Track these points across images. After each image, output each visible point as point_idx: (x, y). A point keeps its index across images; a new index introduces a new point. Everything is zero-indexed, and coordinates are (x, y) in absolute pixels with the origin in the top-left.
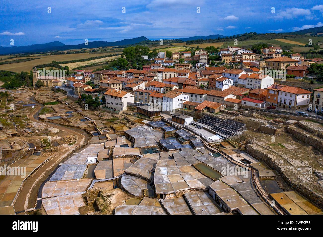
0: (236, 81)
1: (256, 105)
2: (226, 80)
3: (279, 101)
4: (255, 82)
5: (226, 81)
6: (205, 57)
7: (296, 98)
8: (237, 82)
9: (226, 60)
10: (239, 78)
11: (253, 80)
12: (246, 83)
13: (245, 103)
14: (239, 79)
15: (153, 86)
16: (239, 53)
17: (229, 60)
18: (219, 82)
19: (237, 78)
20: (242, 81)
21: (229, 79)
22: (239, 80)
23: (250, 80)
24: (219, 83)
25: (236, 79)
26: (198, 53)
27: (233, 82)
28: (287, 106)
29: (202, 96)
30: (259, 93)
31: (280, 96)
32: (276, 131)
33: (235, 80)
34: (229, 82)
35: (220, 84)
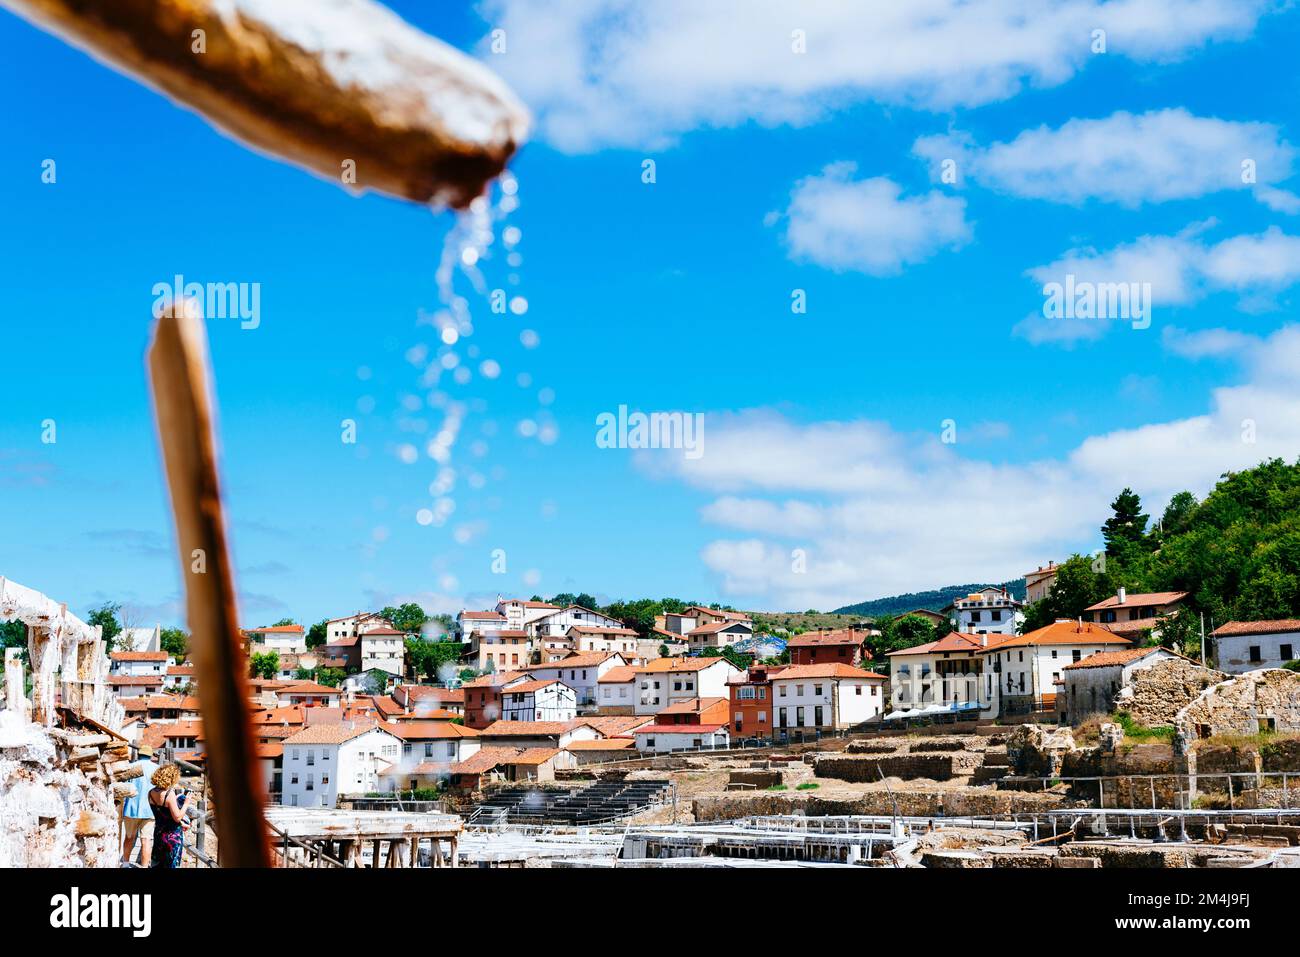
0: (589, 695)
1: (695, 740)
2: (549, 689)
3: (777, 723)
4: (673, 686)
5: (546, 691)
6: (391, 648)
7: (833, 695)
8: (591, 702)
9: (496, 659)
10: (600, 683)
11: (663, 681)
12: (632, 696)
13: (651, 743)
14: (601, 686)
15: (182, 739)
16: (556, 631)
17: (515, 661)
18: (515, 701)
19: (591, 681)
20: (615, 688)
21: (561, 687)
22: (602, 692)
23: (650, 682)
24: (516, 706)
25: (588, 688)
26: (344, 634)
27: (574, 698)
28: (809, 731)
29: (456, 745)
30: (698, 709)
31: (778, 701)
32: (784, 776)
33: (583, 693)
34: (560, 695)
35: (522, 705)
